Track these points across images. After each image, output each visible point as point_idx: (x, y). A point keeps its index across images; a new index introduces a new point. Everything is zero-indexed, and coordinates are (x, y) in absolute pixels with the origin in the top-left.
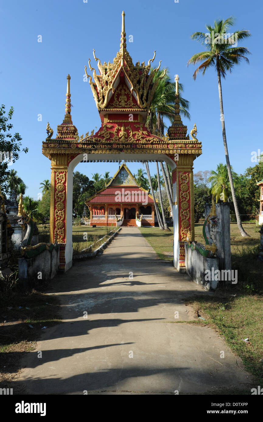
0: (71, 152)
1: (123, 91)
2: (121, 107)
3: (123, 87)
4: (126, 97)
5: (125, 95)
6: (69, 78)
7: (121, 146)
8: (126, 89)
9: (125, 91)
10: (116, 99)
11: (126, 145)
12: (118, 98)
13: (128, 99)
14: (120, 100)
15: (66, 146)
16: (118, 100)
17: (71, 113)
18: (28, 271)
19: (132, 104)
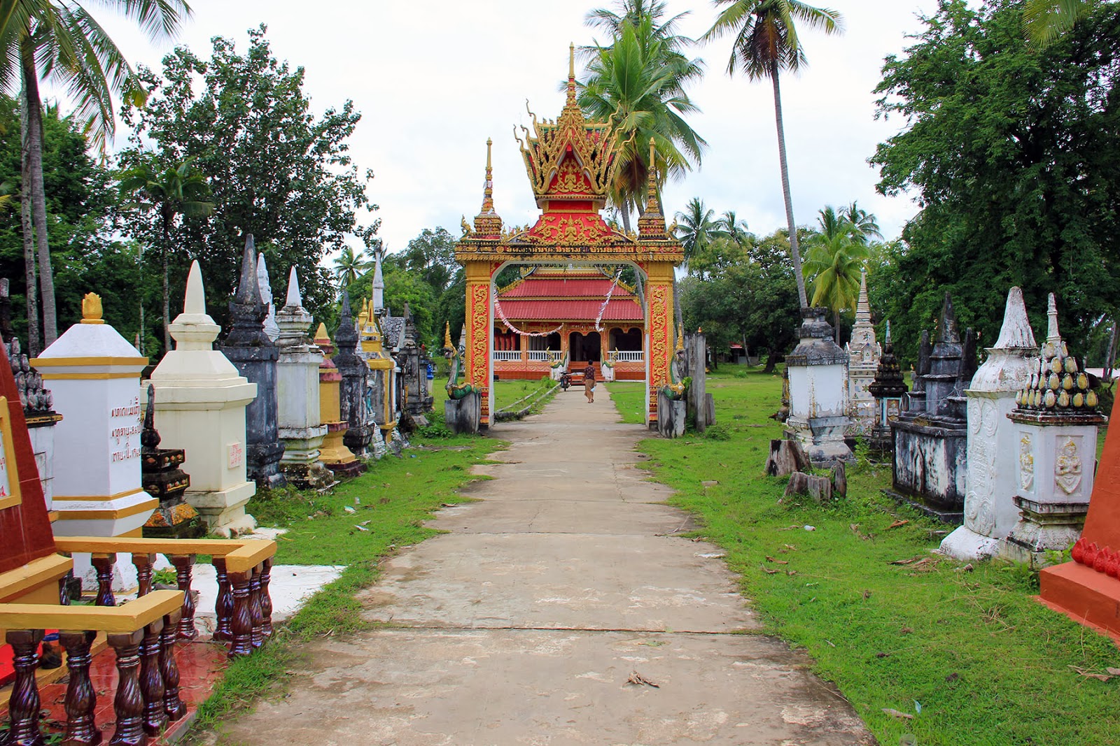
0: (497, 258)
1: (570, 168)
2: (567, 191)
3: (570, 162)
4: (574, 177)
5: (574, 173)
6: (489, 144)
7: (568, 250)
8: (575, 164)
9: (574, 167)
10: (560, 179)
11: (575, 247)
12: (563, 177)
13: (578, 180)
14: (566, 181)
15: (490, 249)
16: (563, 180)
17: (493, 196)
18: (456, 414)
19: (584, 187)
